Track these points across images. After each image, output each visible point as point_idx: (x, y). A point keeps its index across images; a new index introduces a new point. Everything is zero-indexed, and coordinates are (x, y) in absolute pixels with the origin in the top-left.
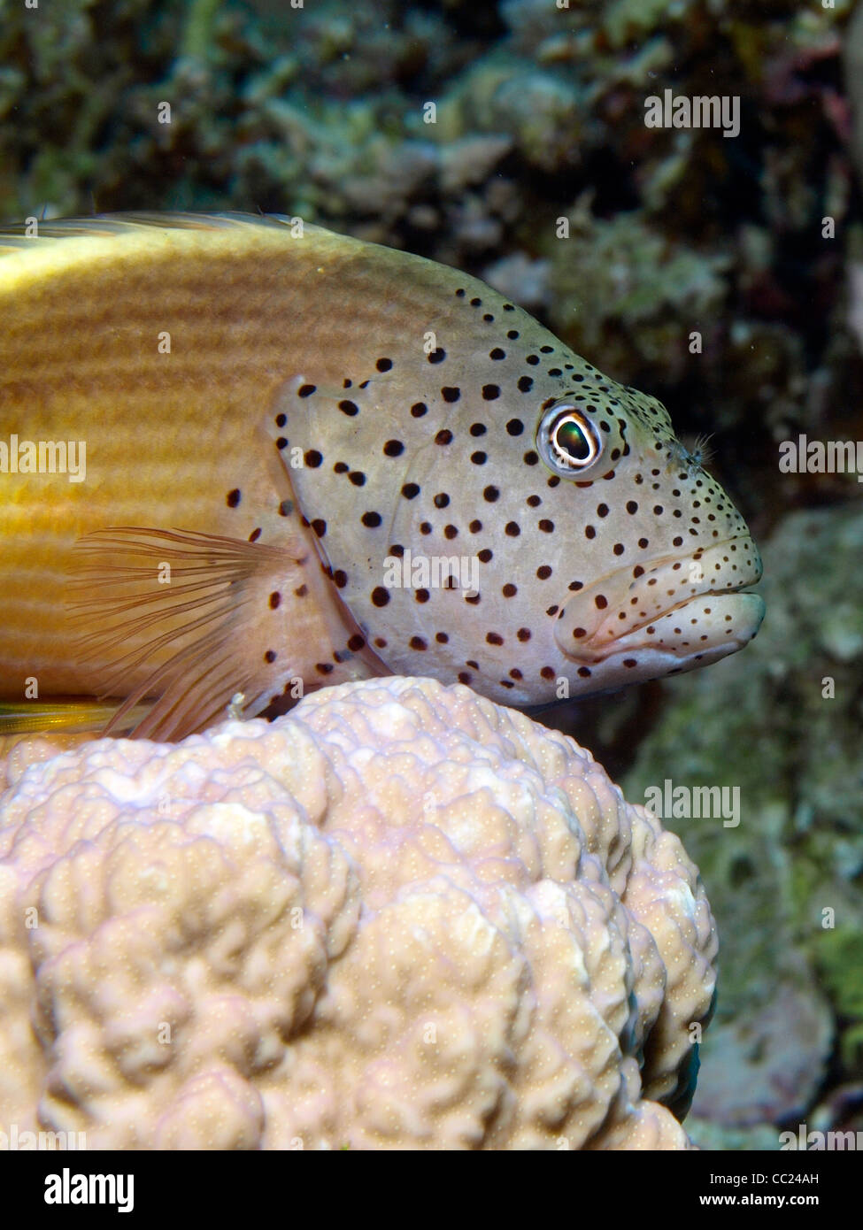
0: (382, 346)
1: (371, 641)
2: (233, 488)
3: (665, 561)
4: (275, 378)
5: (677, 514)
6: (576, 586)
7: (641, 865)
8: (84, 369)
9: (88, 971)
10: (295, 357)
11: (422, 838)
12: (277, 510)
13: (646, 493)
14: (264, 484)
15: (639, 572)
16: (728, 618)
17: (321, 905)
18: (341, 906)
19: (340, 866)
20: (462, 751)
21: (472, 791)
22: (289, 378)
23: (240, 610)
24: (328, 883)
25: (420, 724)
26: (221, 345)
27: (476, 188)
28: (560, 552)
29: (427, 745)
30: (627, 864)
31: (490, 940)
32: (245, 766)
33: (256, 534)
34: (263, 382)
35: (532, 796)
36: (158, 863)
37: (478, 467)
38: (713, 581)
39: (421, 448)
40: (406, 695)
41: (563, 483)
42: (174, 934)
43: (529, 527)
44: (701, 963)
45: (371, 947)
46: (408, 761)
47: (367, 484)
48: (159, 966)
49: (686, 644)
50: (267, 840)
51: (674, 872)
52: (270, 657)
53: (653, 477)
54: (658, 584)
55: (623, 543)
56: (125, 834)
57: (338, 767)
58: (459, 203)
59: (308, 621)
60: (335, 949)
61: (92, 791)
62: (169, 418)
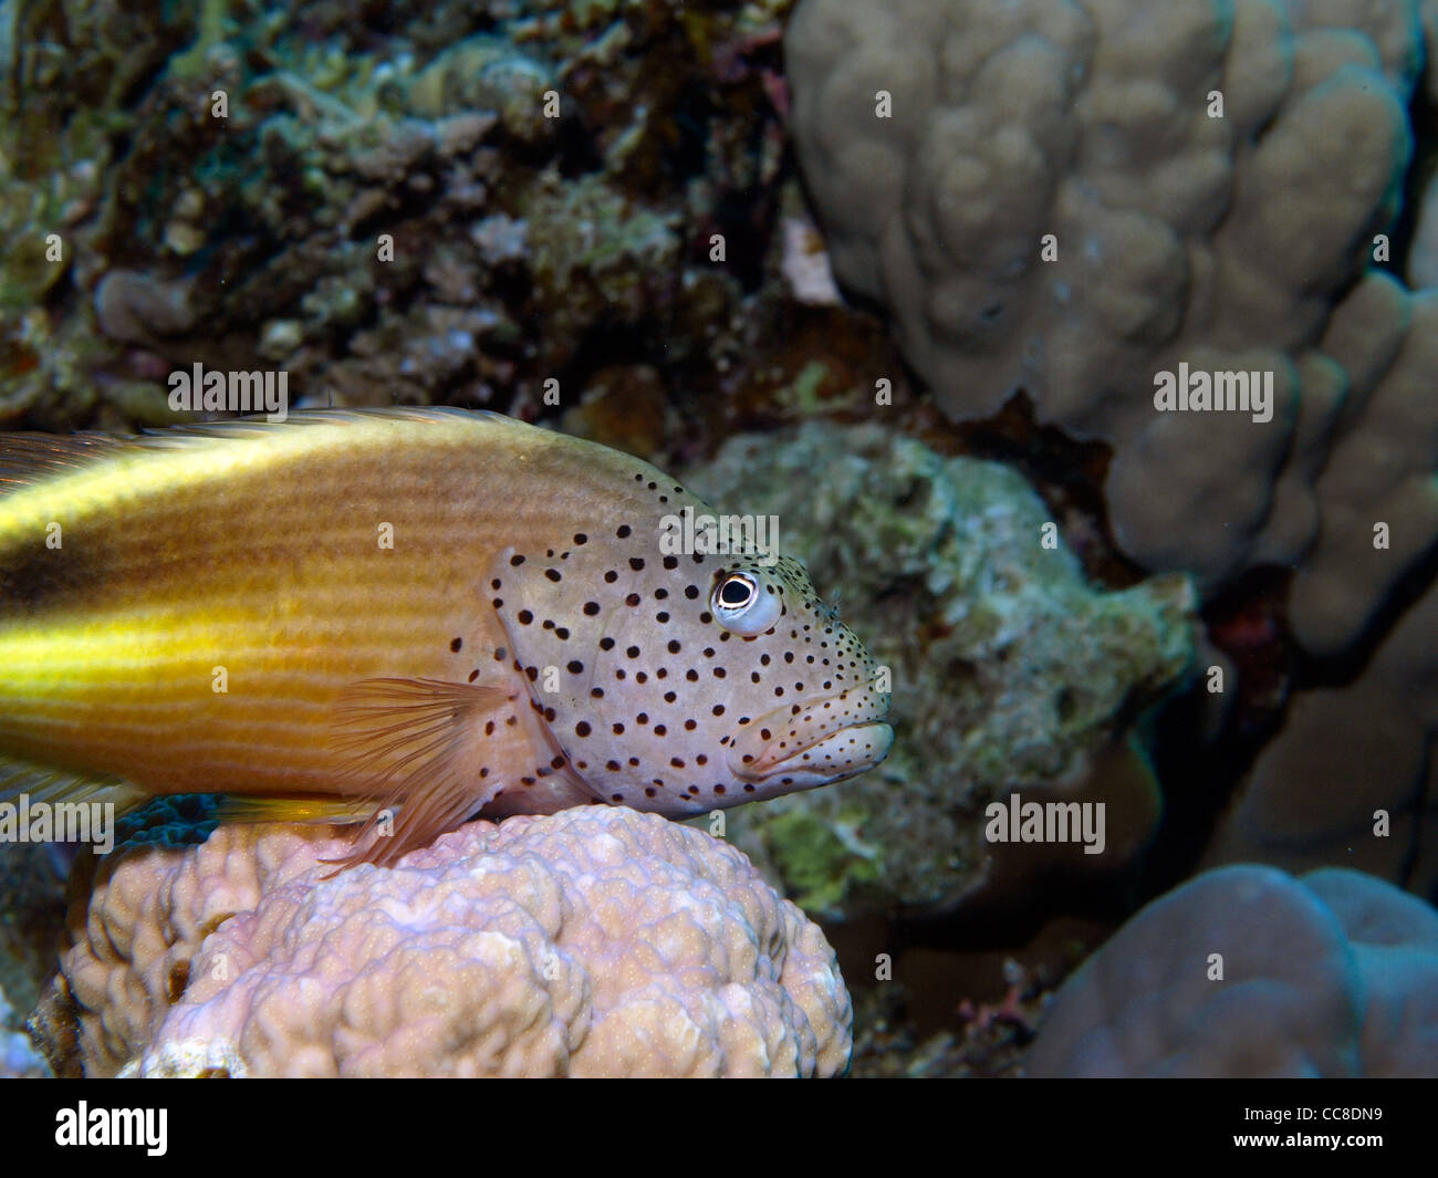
0: (578, 523)
1: (574, 763)
2: (456, 637)
3: (816, 701)
4: (491, 549)
5: (826, 662)
6: (744, 721)
7: (793, 951)
8: (330, 537)
9: (383, 1069)
10: (506, 532)
11: (637, 951)
12: (493, 656)
13: (800, 644)
14: (481, 634)
15: (796, 710)
16: (868, 746)
17: (563, 1011)
18: (578, 1011)
19: (577, 979)
20: (663, 874)
21: (674, 911)
22: (502, 548)
23: (462, 736)
24: (567, 994)
25: (626, 850)
26: (443, 520)
27: (464, 156)
28: (731, 694)
29: (635, 870)
30: (783, 951)
31: (696, 1038)
32: (499, 897)
33: (475, 675)
34: (481, 552)
35: (721, 913)
36: (440, 983)
37: (662, 625)
38: (856, 716)
39: (615, 608)
40: (614, 825)
41: (733, 638)
42: (451, 1039)
43: (706, 674)
44: (841, 1031)
45: (601, 1043)
46: (622, 885)
47: (570, 638)
48: (439, 1064)
49: (833, 766)
50: (523, 962)
51: (819, 957)
52: (484, 773)
53: (805, 632)
54: (812, 720)
55: (783, 687)
56: (411, 957)
57: (568, 892)
58: (450, 168)
59: (516, 744)
60: (574, 1045)
61: (378, 917)
62: (402, 580)
